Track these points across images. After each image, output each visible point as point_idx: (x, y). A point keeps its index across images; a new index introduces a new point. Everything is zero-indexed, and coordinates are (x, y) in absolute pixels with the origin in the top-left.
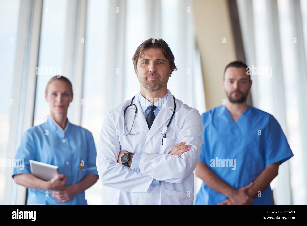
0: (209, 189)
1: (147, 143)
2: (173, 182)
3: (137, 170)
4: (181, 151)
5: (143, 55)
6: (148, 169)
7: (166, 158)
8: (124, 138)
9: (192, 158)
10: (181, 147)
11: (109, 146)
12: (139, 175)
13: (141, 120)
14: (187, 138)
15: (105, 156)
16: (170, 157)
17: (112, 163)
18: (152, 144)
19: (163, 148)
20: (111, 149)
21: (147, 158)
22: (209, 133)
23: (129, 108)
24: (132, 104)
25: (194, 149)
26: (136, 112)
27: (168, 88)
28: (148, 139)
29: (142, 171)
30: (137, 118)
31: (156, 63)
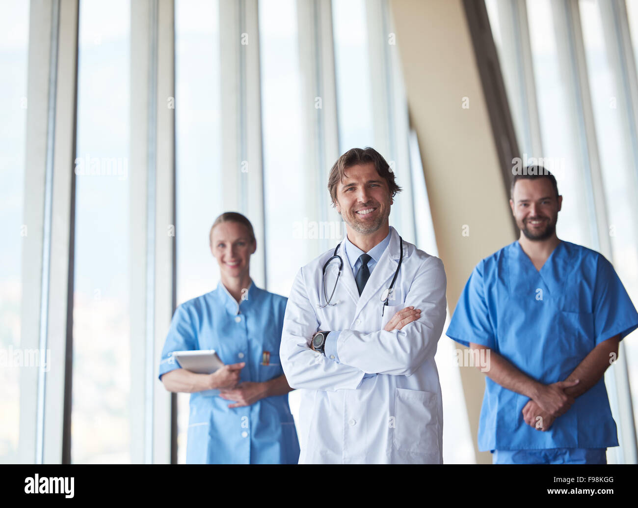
3: (335, 358)
5: (345, 178)
10: (407, 314)
24: (335, 256)
26: (341, 268)
30: (341, 278)
31: (367, 188)
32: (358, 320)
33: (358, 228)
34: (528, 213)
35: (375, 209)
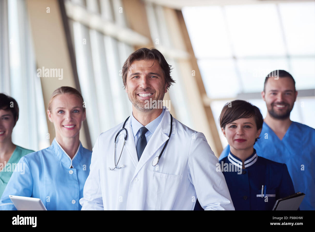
24: (123, 128)
26: (126, 138)
28: (137, 171)
31: (148, 78)
32: (136, 179)
33: (138, 107)
34: (276, 99)
35: (152, 94)
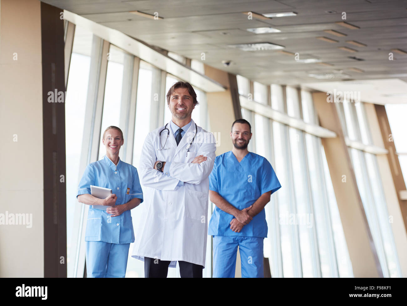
0: (220, 211)
1: (176, 156)
2: (194, 183)
3: (168, 174)
4: (200, 161)
5: (174, 93)
6: (176, 173)
7: (189, 165)
8: (159, 152)
9: (208, 166)
10: (200, 158)
11: (148, 157)
12: (169, 178)
13: (172, 139)
14: (204, 152)
15: (145, 164)
16: (192, 165)
17: (150, 168)
18: (179, 156)
19: (187, 159)
20: (149, 159)
21: (175, 166)
22: (221, 171)
23: (163, 131)
24: (165, 128)
25: (210, 160)
26: (168, 134)
27: (192, 118)
28: (177, 152)
29: (171, 175)
30: (169, 138)
31: (183, 99)
34: (238, 137)
35: (185, 109)
